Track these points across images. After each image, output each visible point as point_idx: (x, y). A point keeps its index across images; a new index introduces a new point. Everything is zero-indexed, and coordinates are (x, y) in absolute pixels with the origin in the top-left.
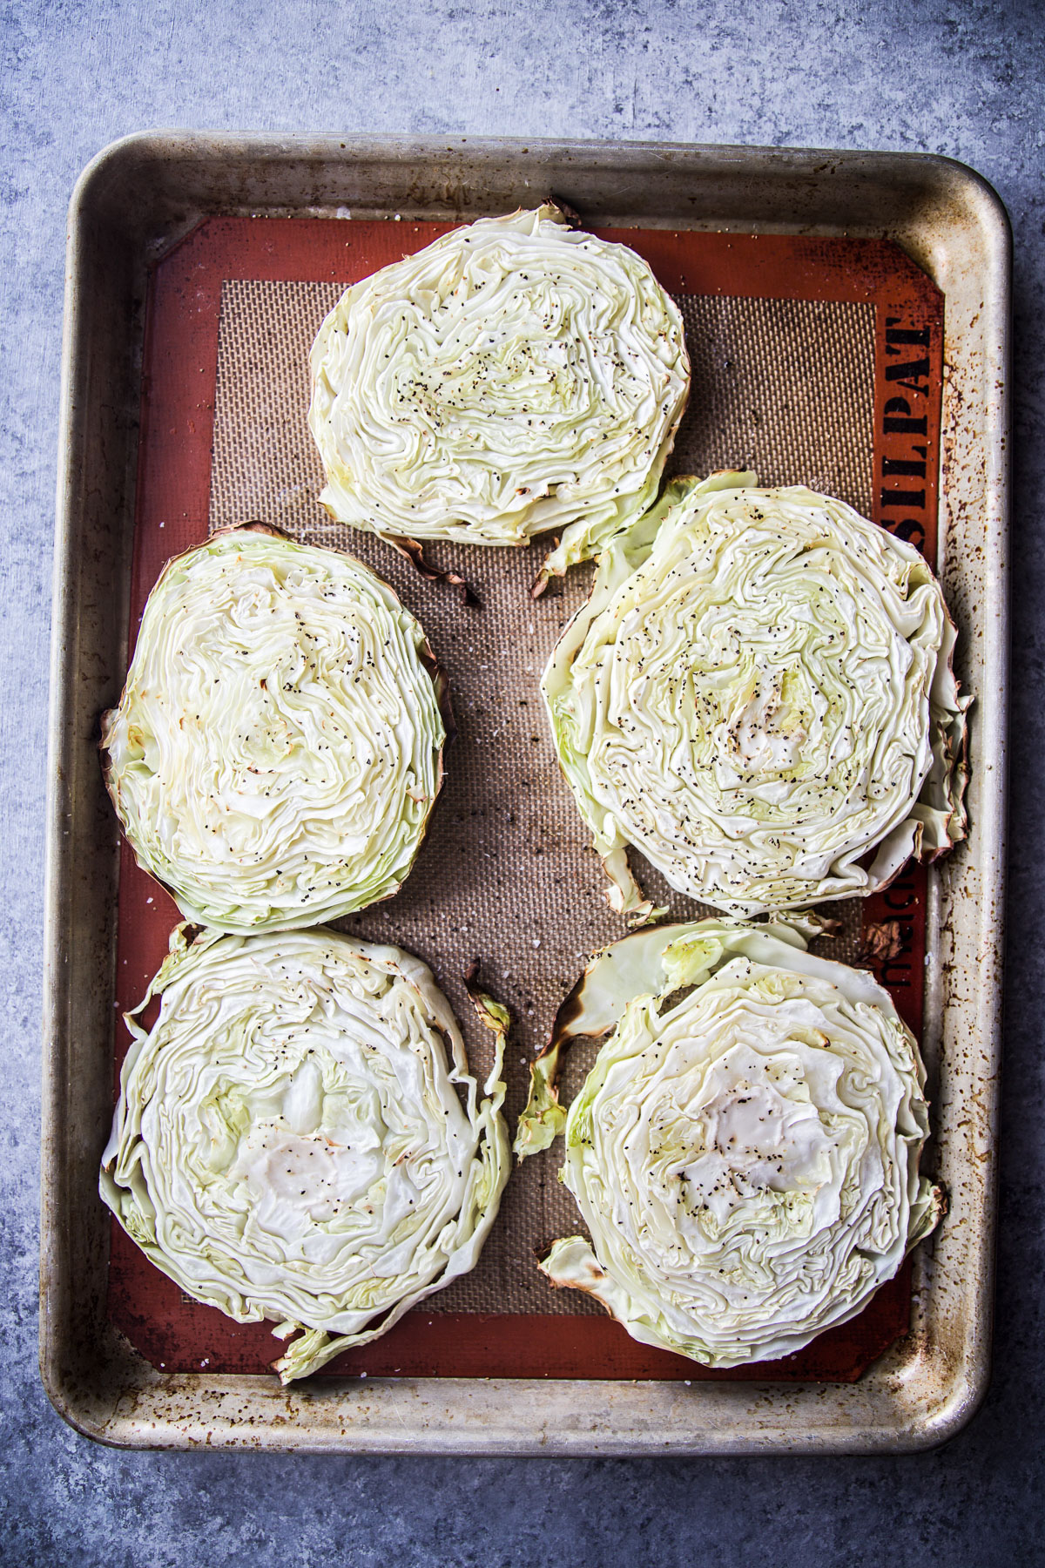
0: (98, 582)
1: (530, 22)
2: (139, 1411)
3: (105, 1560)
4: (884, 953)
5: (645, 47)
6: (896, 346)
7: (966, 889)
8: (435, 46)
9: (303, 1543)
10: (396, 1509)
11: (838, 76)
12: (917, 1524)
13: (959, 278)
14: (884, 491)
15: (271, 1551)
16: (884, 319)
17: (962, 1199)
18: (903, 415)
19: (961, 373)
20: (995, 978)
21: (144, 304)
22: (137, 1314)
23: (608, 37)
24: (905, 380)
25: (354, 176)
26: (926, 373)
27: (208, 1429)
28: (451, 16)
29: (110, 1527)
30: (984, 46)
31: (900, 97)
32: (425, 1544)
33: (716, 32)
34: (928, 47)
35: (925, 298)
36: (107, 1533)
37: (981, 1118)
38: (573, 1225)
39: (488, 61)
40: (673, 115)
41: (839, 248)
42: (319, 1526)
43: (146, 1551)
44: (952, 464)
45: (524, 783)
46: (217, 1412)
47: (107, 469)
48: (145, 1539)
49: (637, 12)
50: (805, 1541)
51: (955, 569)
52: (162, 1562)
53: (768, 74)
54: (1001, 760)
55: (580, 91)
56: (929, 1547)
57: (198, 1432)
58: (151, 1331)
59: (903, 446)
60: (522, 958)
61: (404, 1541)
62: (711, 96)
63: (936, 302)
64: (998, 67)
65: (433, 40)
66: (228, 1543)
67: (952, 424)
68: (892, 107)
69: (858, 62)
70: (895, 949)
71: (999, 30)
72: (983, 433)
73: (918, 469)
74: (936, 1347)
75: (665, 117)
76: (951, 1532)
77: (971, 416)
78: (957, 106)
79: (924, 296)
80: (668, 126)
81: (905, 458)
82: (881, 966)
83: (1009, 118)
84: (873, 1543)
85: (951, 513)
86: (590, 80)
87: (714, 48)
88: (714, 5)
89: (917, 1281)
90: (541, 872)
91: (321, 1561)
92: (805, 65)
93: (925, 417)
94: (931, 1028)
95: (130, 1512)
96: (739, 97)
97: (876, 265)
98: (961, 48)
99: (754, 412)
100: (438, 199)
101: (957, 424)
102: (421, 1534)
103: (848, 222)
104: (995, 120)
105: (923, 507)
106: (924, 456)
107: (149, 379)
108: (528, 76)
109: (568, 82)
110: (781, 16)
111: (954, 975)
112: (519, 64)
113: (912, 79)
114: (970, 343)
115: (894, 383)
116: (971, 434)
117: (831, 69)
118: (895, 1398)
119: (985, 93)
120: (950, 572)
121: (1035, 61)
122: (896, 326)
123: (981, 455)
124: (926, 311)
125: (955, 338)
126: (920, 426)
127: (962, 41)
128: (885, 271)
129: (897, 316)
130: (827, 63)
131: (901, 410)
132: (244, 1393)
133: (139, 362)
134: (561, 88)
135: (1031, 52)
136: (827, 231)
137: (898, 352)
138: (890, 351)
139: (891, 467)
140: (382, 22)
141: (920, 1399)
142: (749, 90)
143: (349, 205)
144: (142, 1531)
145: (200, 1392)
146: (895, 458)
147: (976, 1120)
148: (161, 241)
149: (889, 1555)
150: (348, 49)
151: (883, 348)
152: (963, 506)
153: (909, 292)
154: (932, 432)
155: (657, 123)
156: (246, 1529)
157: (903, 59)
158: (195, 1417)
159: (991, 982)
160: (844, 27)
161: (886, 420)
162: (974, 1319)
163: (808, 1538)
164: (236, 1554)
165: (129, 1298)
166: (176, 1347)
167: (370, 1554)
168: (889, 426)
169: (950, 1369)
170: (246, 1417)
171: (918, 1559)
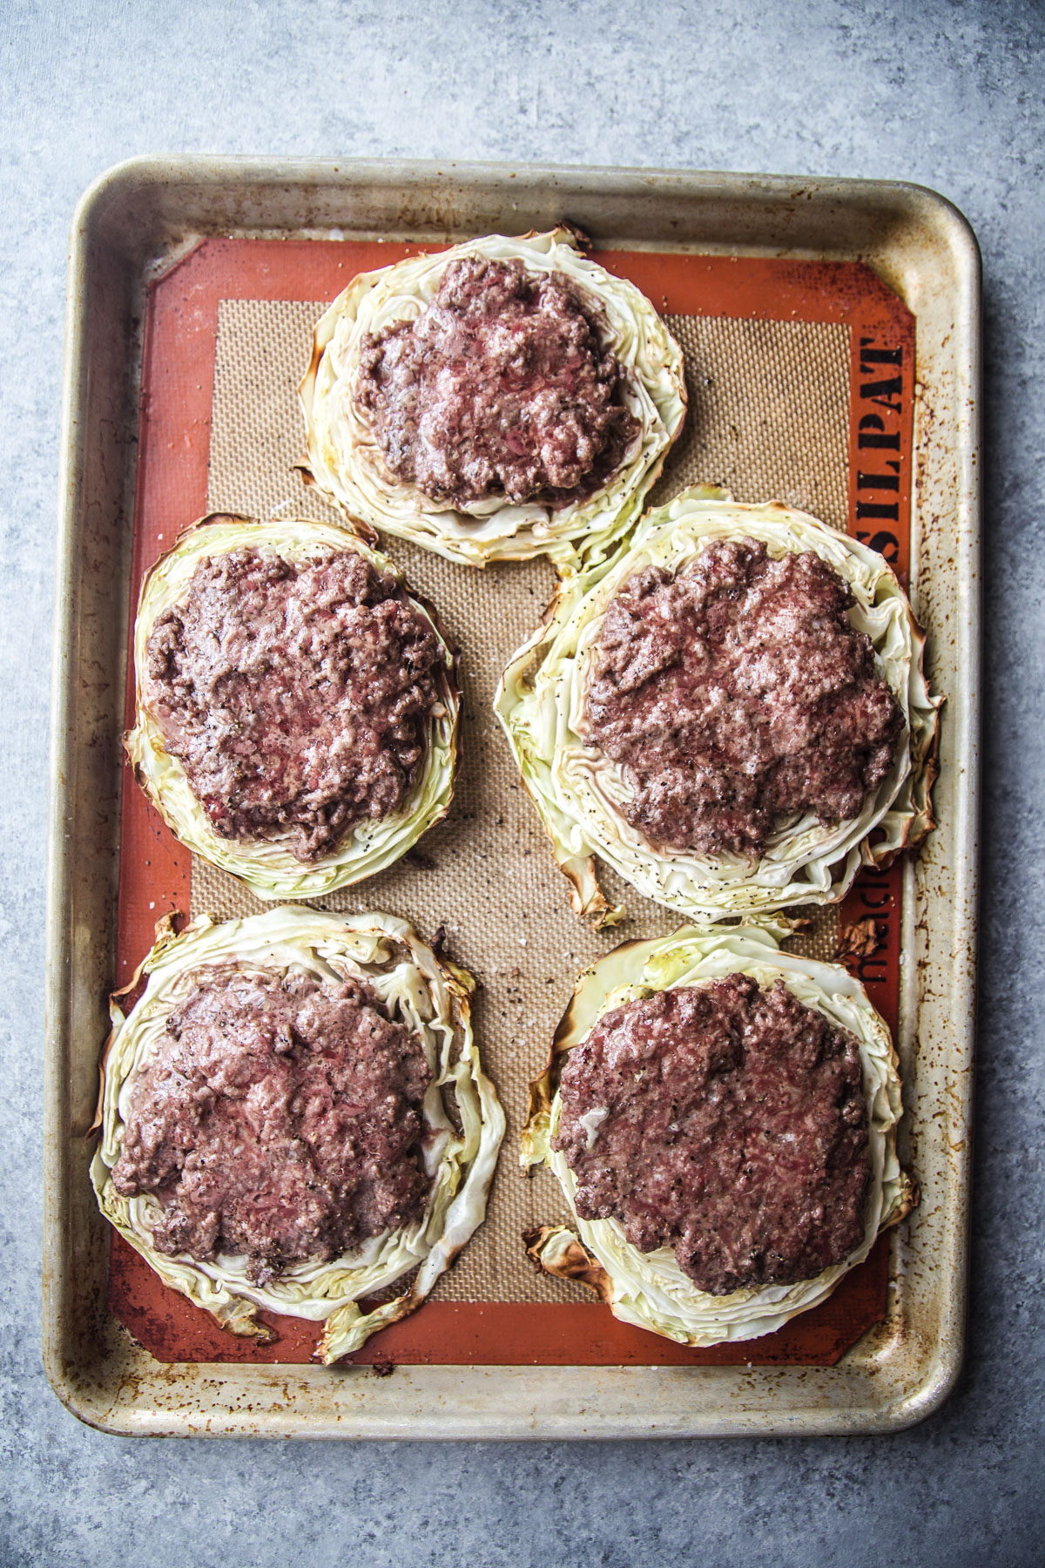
0: (98, 592)
1: (437, 27)
2: (140, 1399)
3: (33, 1524)
4: (861, 950)
5: (549, 50)
6: (871, 365)
7: (940, 888)
8: (345, 50)
9: (226, 1505)
10: (316, 1471)
11: (736, 78)
12: (823, 1479)
13: (931, 300)
14: (859, 504)
15: (195, 1513)
16: (858, 340)
17: (937, 1188)
18: (876, 431)
19: (933, 391)
20: (969, 973)
21: (142, 324)
22: (137, 1305)
23: (513, 41)
24: (879, 398)
25: (349, 199)
26: (899, 391)
27: (207, 1416)
28: (360, 21)
29: (38, 1492)
30: (876, 50)
31: (796, 98)
32: (345, 1505)
33: (617, 36)
34: (823, 50)
35: (897, 320)
36: (34, 1498)
37: (955, 1109)
38: (561, 1216)
39: (396, 64)
40: (575, 116)
41: (815, 271)
42: (241, 1489)
43: (73, 1515)
44: (924, 478)
45: (512, 787)
46: (217, 1400)
47: (107, 482)
48: (72, 1502)
49: (540, 17)
50: (715, 1498)
51: (928, 579)
52: (89, 1526)
53: (668, 76)
54: (974, 763)
55: (485, 93)
56: (835, 1501)
57: (198, 1419)
58: (151, 1322)
59: (877, 462)
60: (511, 957)
61: (325, 1502)
62: (612, 97)
63: (908, 324)
64: (890, 70)
65: (343, 44)
66: (152, 1506)
67: (925, 440)
68: (789, 107)
69: (755, 65)
70: (871, 947)
71: (892, 34)
72: (955, 448)
73: (892, 483)
74: (912, 1331)
75: (568, 118)
76: (856, 1487)
77: (943, 432)
78: (851, 107)
79: (897, 317)
80: (571, 127)
81: (879, 473)
82: (857, 962)
83: (901, 118)
84: (782, 1499)
85: (924, 526)
86: (495, 82)
87: (615, 51)
88: (615, 10)
89: (894, 1268)
90: (529, 873)
91: (243, 1523)
92: (704, 67)
93: (898, 434)
94: (906, 1023)
95: (58, 1477)
96: (639, 98)
97: (850, 287)
98: (854, 51)
99: (734, 428)
100: (429, 222)
101: (929, 440)
102: (341, 1495)
103: (823, 246)
104: (887, 121)
105: (896, 519)
106: (897, 470)
107: (147, 396)
108: (436, 79)
109: (474, 85)
110: (681, 22)
111: (928, 971)
112: (427, 68)
113: (808, 81)
114: (941, 362)
115: (868, 400)
116: (943, 450)
117: (729, 72)
118: (872, 1381)
119: (878, 95)
120: (924, 582)
121: (925, 64)
122: (870, 346)
123: (953, 469)
124: (898, 331)
125: (927, 357)
126: (893, 442)
127: (855, 45)
128: (859, 293)
129: (870, 336)
130: (725, 65)
131: (875, 426)
132: (243, 1382)
133: (138, 379)
134: (467, 90)
135: (922, 56)
136: (803, 255)
137: (871, 371)
138: (864, 370)
139: (865, 481)
140: (294, 28)
141: (896, 1381)
142: (649, 92)
143: (342, 227)
144: (68, 1496)
145: (199, 1381)
146: (870, 472)
147: (951, 1111)
148: (159, 262)
149: (797, 1510)
150: (260, 53)
151: (858, 366)
152: (936, 519)
153: (881, 313)
154: (903, 446)
155: (560, 123)
156: (170, 1493)
157: (798, 62)
158: (195, 1404)
159: (965, 977)
160: (742, 31)
161: (861, 436)
162: (949, 1303)
163: (718, 1495)
164: (161, 1517)
165: (129, 1289)
166: (175, 1337)
167: (291, 1515)
168: (864, 442)
169: (926, 1352)
170: (244, 1404)
171: (824, 1514)
